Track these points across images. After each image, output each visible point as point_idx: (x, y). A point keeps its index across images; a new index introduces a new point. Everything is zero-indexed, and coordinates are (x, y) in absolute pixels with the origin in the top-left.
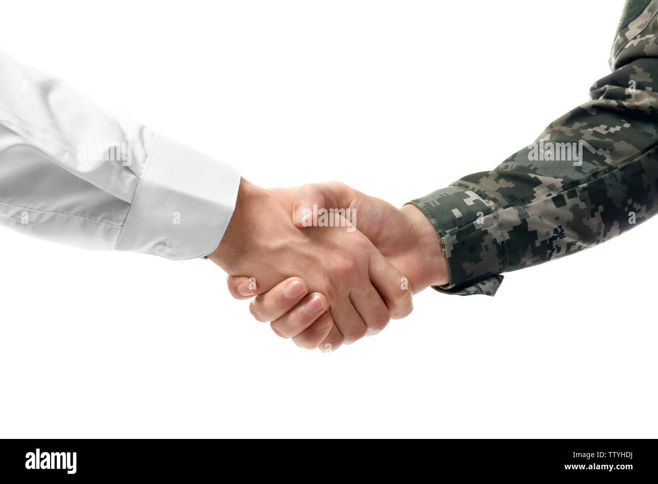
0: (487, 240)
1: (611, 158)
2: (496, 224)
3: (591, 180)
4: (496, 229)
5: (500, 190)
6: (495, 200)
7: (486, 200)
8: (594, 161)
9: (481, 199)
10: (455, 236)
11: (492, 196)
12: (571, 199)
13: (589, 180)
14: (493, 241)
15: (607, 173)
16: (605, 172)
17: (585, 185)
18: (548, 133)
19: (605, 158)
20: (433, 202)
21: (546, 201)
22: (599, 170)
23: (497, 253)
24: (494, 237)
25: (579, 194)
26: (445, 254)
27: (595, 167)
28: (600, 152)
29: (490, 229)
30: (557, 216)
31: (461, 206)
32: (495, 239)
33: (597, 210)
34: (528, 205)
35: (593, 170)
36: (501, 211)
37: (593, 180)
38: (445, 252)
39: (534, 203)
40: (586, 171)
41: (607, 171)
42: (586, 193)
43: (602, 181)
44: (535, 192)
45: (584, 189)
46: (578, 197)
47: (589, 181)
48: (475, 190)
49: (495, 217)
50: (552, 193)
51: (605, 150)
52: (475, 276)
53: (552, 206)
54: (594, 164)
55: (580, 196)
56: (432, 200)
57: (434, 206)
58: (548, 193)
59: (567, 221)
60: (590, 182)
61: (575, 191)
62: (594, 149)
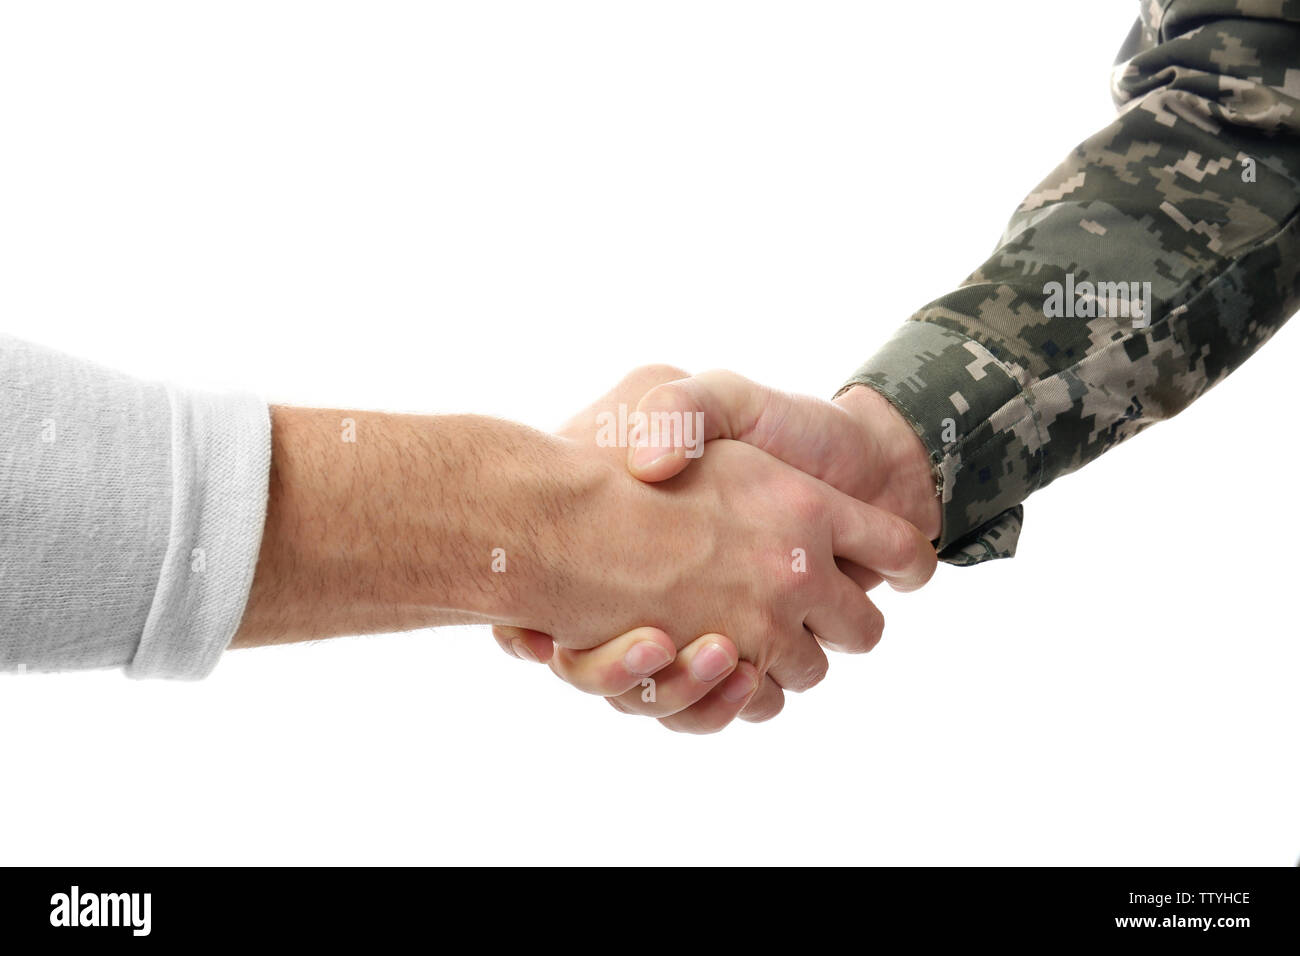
0: (1013, 451)
1: (1219, 238)
2: (1028, 417)
3: (1191, 296)
4: (1029, 426)
5: (1027, 333)
6: (1024, 363)
7: (1007, 363)
8: (1190, 250)
9: (996, 360)
10: (959, 456)
11: (1017, 352)
12: (1158, 343)
13: (1188, 296)
14: (1022, 452)
15: (1219, 275)
16: (1213, 274)
17: (1183, 308)
18: (1080, 171)
19: (1209, 240)
20: (910, 379)
21: (1112, 351)
22: (1203, 272)
23: (1026, 473)
24: (1025, 444)
25: (1172, 329)
26: (941, 496)
27: (1194, 266)
28: (1201, 227)
29: (1018, 429)
30: (1131, 378)
31: (963, 382)
32: (1027, 447)
33: (1198, 354)
34: (1081, 363)
35: (1192, 271)
36: (1037, 384)
37: (1197, 296)
38: (941, 492)
39: (1092, 356)
40: (1180, 274)
41: (1216, 270)
42: (1184, 324)
43: (1209, 297)
44: (1090, 332)
45: (1181, 316)
46: (1172, 336)
47: (1188, 299)
48: (982, 339)
49: (1027, 402)
50: (1123, 331)
51: (1210, 223)
52: (982, 521)
53: (1124, 358)
54: (1191, 257)
55: (1174, 334)
56: (909, 375)
57: (916, 390)
58: (1116, 331)
59: (1147, 385)
60: (1190, 302)
61: (1166, 324)
62: (1190, 223)
